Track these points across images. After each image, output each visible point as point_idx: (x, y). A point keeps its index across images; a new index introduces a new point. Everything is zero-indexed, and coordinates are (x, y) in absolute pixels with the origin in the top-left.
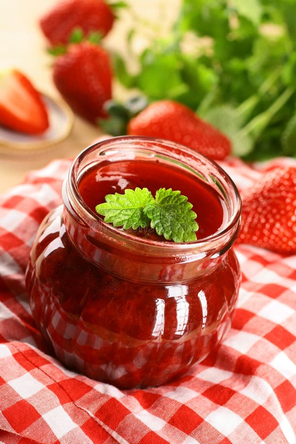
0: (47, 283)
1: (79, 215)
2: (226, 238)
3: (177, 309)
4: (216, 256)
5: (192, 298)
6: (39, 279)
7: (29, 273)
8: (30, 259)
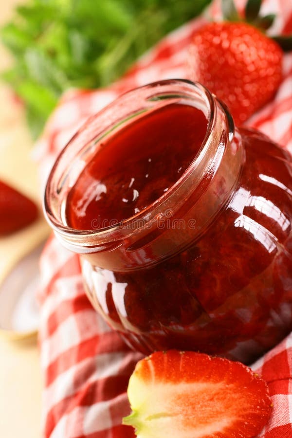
0: (152, 327)
1: (103, 243)
2: (220, 114)
3: (260, 210)
4: (231, 136)
5: (259, 189)
6: (143, 333)
7: (133, 342)
8: (119, 332)
